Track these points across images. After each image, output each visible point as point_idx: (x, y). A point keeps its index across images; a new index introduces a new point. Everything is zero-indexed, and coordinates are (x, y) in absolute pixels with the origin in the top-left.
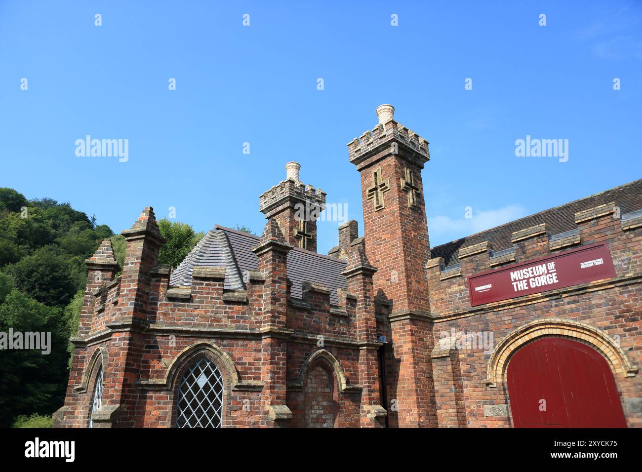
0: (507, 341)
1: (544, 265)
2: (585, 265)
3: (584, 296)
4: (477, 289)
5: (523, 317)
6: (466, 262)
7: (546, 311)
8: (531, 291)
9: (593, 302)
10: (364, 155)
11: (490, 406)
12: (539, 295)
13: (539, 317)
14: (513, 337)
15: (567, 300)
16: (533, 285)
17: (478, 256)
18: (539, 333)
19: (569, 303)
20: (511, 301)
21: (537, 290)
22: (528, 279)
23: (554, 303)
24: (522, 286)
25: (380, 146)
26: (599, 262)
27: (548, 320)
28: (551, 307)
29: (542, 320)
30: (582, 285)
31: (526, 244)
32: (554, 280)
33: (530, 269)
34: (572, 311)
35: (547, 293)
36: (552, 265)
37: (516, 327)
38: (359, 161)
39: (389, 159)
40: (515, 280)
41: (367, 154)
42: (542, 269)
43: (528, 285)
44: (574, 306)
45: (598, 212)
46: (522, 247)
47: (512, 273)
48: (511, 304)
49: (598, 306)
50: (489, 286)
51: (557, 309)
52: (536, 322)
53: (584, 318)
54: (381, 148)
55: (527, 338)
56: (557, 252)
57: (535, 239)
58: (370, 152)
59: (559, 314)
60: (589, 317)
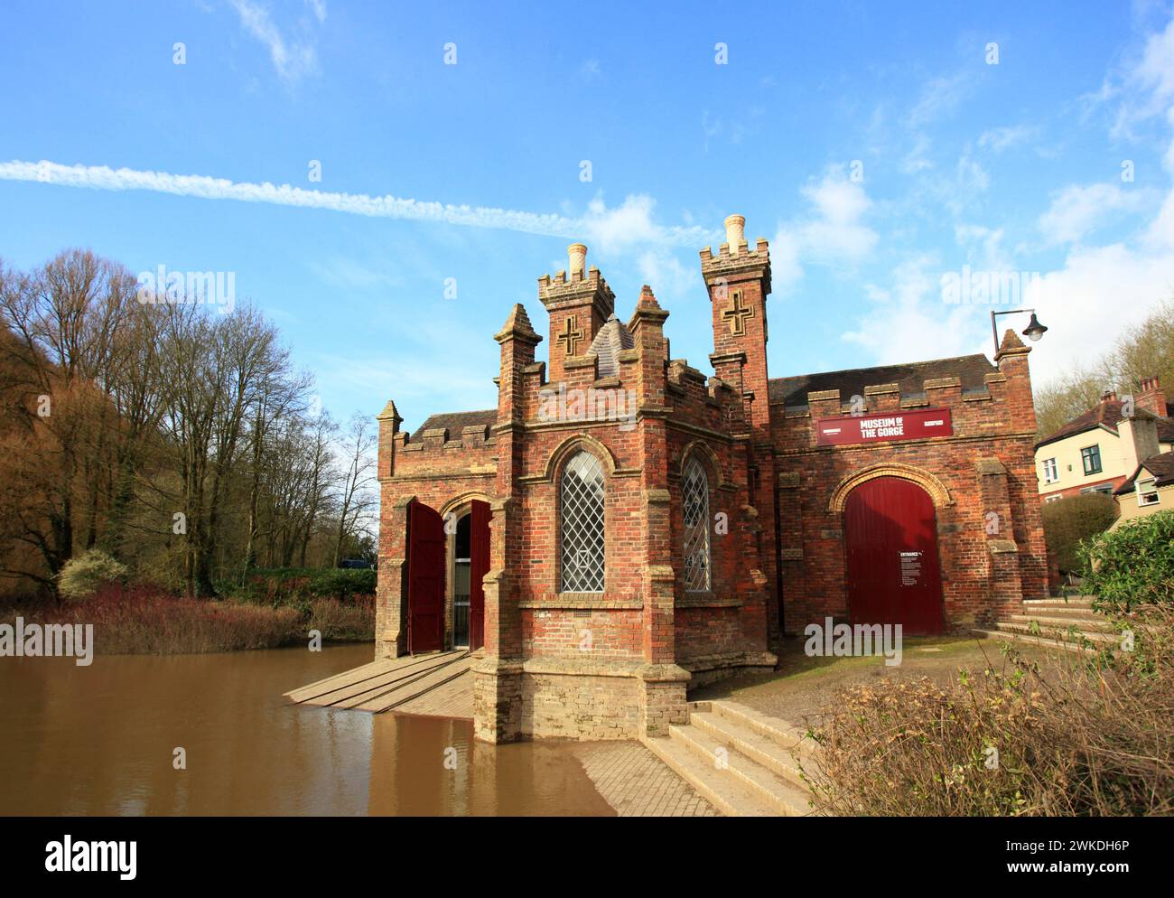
0: (852, 478)
1: (893, 419)
2: (927, 424)
3: (924, 448)
4: (825, 431)
5: (867, 460)
6: (816, 406)
7: (888, 456)
8: (878, 439)
9: (929, 454)
10: (723, 271)
11: (827, 531)
12: (886, 443)
13: (882, 461)
14: (857, 476)
15: (908, 450)
16: (880, 435)
17: (830, 402)
18: (880, 474)
19: (909, 452)
20: (859, 445)
21: (884, 439)
22: (877, 429)
23: (897, 451)
24: (871, 434)
25: (747, 267)
26: (940, 423)
27: (891, 464)
28: (894, 454)
29: (886, 464)
30: (924, 439)
31: (879, 398)
32: (900, 432)
33: (880, 420)
34: (911, 458)
35: (894, 442)
36: (900, 420)
37: (860, 467)
38: (714, 275)
39: (753, 283)
40: (864, 428)
41: (728, 270)
42: (890, 421)
43: (876, 434)
44: (913, 454)
45: (945, 382)
46: (875, 401)
47: (862, 422)
48: (858, 448)
49: (933, 457)
50: (839, 430)
51: (898, 456)
52: (881, 464)
53: (920, 465)
54: (747, 269)
55: (869, 477)
56: (917, 409)
57: (888, 396)
58: (733, 269)
59: (900, 460)
60: (924, 464)
